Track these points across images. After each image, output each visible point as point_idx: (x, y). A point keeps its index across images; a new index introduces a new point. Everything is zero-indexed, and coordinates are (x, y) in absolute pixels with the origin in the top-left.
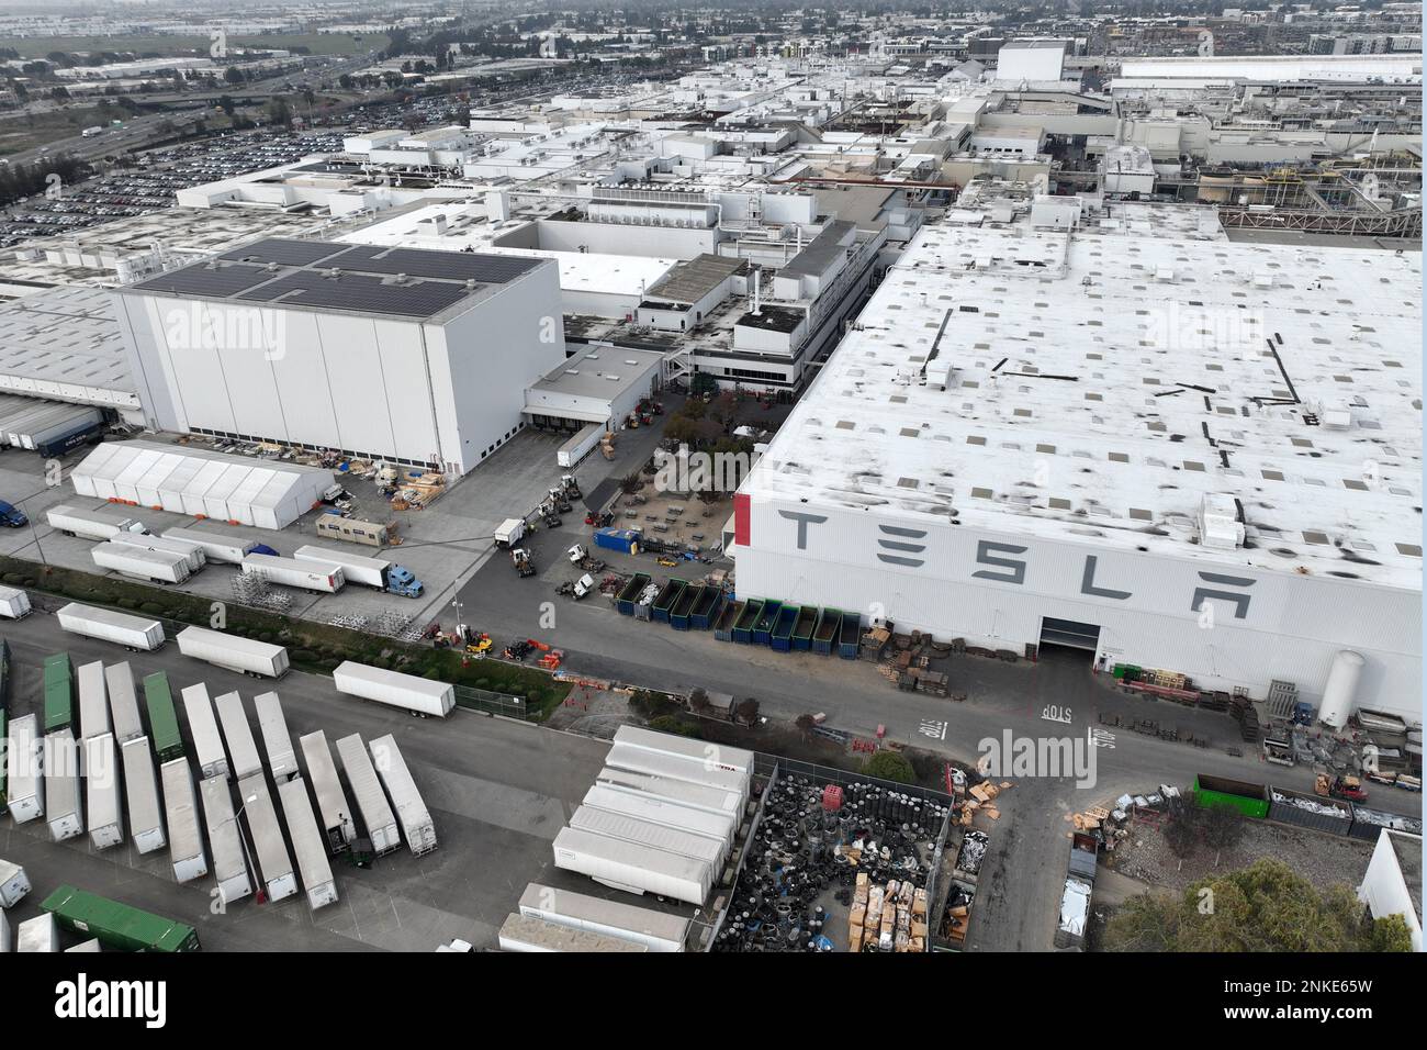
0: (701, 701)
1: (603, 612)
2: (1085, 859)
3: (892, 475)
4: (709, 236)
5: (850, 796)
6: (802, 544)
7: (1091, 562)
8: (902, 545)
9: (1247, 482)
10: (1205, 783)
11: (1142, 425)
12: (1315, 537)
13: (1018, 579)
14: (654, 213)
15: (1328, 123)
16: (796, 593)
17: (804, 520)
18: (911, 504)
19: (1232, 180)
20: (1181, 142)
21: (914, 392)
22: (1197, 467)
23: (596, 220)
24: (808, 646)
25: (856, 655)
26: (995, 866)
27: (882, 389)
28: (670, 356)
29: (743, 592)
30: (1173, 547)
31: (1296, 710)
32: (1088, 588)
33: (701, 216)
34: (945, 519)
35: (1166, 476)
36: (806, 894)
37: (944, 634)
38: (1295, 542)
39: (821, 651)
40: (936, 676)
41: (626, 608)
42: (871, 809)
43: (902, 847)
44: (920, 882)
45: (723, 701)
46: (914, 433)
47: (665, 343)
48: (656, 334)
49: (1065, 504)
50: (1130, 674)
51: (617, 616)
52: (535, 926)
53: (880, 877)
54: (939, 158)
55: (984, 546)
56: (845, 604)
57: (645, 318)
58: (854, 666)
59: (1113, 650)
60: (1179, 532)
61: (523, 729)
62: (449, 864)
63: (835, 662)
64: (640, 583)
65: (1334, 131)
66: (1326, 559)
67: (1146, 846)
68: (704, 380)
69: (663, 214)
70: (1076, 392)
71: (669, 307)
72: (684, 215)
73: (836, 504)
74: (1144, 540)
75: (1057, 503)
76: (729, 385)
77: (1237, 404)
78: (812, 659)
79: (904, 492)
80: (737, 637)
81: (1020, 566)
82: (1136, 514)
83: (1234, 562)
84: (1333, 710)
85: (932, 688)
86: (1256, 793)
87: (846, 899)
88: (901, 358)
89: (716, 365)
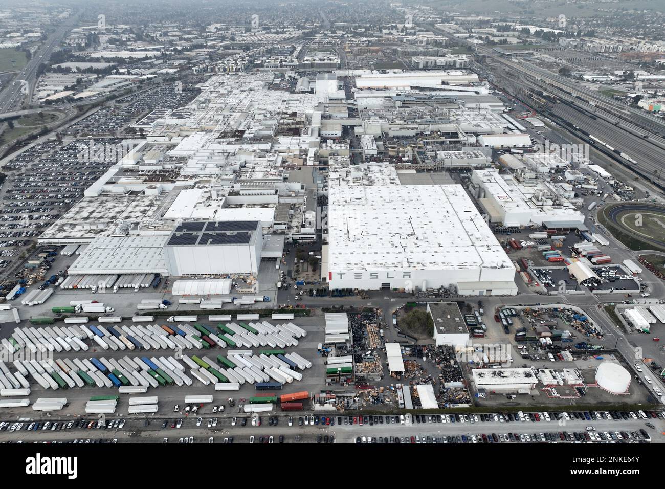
0: (334, 307)
1: (306, 297)
2: (395, 316)
3: (353, 263)
4: (276, 197)
5: (361, 316)
6: (341, 278)
7: (388, 273)
8: (358, 276)
9: (408, 255)
10: (408, 303)
11: (390, 244)
12: (418, 263)
13: (377, 278)
14: (259, 192)
15: (419, 121)
16: (340, 287)
17: (341, 274)
18: (358, 268)
19: (396, 149)
20: (381, 129)
21: (348, 243)
22: (400, 253)
23: (243, 195)
24: (345, 295)
25: (354, 295)
26: (383, 320)
27: (343, 243)
28: (286, 237)
29: (331, 288)
30: (398, 269)
31: (419, 290)
32: (388, 277)
33: (273, 192)
34: (364, 270)
35: (396, 255)
36: (360, 329)
37: (366, 289)
38: (415, 264)
39: (348, 296)
40: (367, 296)
41: (311, 295)
42: (365, 316)
43: (371, 320)
44: (375, 323)
45: (337, 307)
46: (353, 253)
47: (283, 233)
48: (280, 231)
49: (382, 264)
50: (396, 289)
51: (309, 297)
52: (329, 340)
53: (370, 324)
54: (318, 148)
55: (371, 274)
56: (349, 287)
57: (276, 227)
58: (354, 297)
59: (392, 287)
60: (399, 266)
61: (307, 318)
62: (310, 337)
63: (350, 297)
64: (311, 291)
65: (420, 124)
66: (420, 267)
67: (402, 313)
68: (295, 241)
69: (263, 192)
70: (377, 238)
71: (281, 224)
72: (269, 192)
73: (346, 271)
74: (395, 268)
75: (381, 264)
76: (301, 241)
77: (405, 237)
78: (347, 297)
79: (356, 266)
80: (333, 296)
81: (377, 276)
82: (393, 264)
83: (408, 270)
84: (424, 289)
85: (367, 298)
86: (415, 303)
87: (366, 328)
88: (342, 234)
89: (297, 237)
